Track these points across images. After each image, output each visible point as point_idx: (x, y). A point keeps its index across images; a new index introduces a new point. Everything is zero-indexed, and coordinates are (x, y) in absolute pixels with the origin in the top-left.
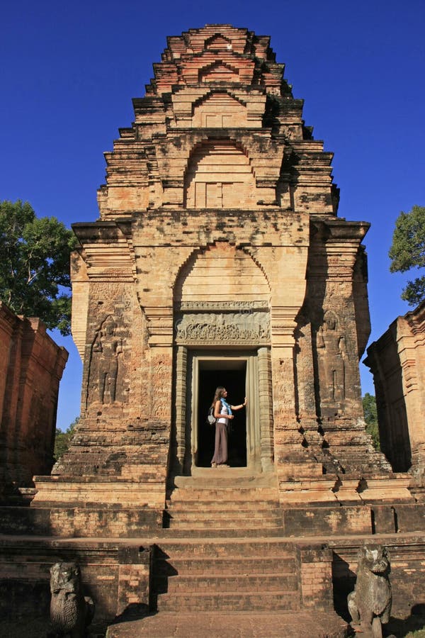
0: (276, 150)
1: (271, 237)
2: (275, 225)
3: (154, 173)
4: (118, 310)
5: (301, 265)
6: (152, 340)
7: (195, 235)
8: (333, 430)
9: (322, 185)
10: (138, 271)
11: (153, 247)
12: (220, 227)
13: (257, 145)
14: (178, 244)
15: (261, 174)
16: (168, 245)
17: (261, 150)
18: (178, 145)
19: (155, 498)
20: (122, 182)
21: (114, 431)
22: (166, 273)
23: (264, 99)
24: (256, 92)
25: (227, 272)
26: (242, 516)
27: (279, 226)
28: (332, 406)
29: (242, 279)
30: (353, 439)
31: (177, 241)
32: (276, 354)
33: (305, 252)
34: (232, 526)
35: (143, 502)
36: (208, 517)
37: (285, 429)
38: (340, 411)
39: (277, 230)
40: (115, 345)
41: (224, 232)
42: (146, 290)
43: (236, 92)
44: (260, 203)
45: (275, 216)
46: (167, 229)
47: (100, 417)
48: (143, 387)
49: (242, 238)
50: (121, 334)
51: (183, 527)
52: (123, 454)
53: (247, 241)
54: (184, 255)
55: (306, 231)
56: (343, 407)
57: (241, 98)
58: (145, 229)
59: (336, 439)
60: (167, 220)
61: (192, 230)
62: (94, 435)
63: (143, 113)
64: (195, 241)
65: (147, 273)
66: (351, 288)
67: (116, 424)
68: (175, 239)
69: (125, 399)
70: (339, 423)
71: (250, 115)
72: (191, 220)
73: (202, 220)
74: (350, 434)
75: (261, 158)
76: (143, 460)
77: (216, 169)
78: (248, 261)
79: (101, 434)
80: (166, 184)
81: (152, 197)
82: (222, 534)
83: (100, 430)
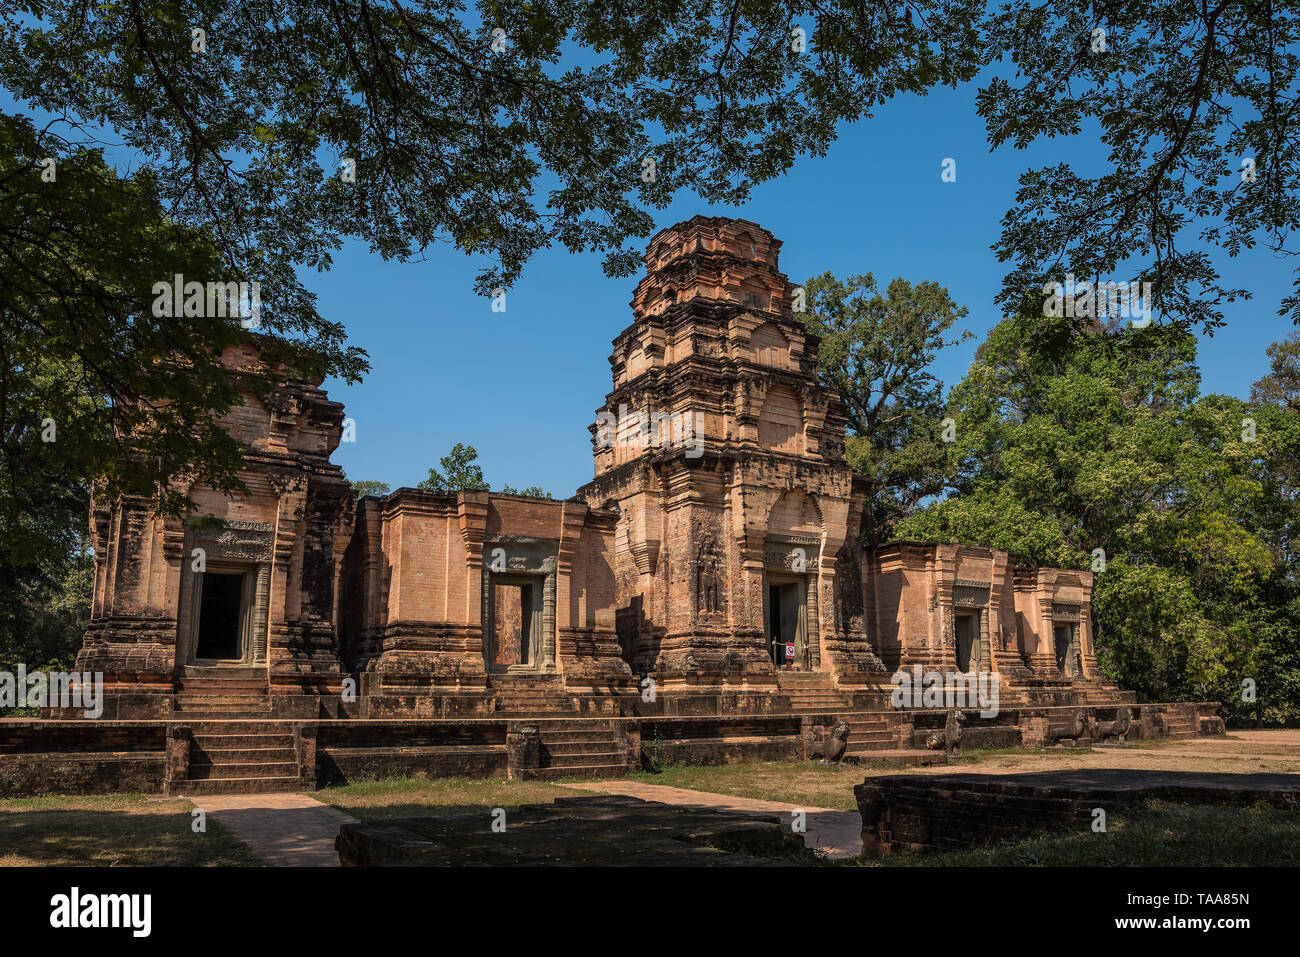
2: (831, 480)
3: (729, 404)
4: (714, 533)
5: (845, 514)
6: (749, 563)
7: (783, 481)
8: (850, 640)
10: (745, 506)
11: (756, 487)
12: (799, 475)
13: (810, 398)
14: (772, 487)
15: (811, 423)
16: (766, 487)
17: (813, 402)
18: (758, 385)
19: (772, 688)
21: (721, 635)
22: (764, 510)
23: (803, 340)
25: (797, 512)
27: (834, 481)
29: (806, 520)
30: (861, 647)
31: (772, 484)
32: (824, 581)
33: (847, 504)
35: (765, 689)
37: (830, 638)
38: (852, 626)
39: (833, 484)
40: (713, 563)
41: (801, 481)
42: (751, 523)
44: (809, 450)
45: (832, 472)
46: (765, 471)
47: (708, 624)
48: (741, 601)
49: (811, 488)
50: (716, 554)
51: (798, 706)
52: (737, 654)
53: (814, 491)
54: (774, 496)
55: (850, 487)
58: (751, 470)
59: (852, 646)
60: (765, 465)
61: (781, 476)
64: (783, 486)
65: (751, 508)
67: (720, 630)
68: (770, 482)
69: (725, 609)
70: (854, 637)
71: (793, 353)
72: (780, 466)
73: (788, 468)
74: (859, 644)
75: (812, 410)
77: (778, 410)
78: (810, 506)
79: (710, 638)
80: (746, 421)
81: (730, 428)
83: (710, 634)
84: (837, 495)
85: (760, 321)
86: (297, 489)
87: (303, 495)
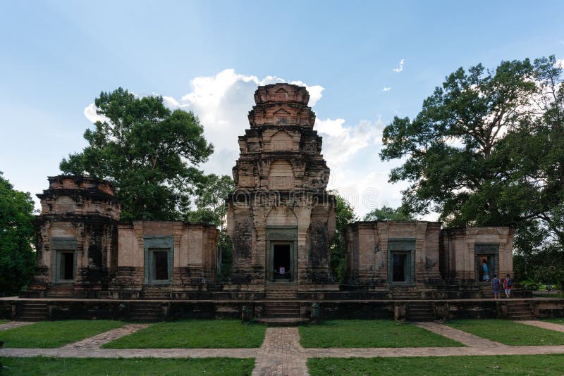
0: (303, 165)
1: (299, 204)
2: (300, 199)
3: (256, 172)
4: (246, 227)
5: (309, 214)
6: (259, 239)
7: (273, 203)
8: (318, 268)
10: (254, 215)
11: (259, 207)
12: (282, 200)
15: (297, 174)
16: (264, 206)
17: (298, 165)
18: (266, 162)
19: (261, 289)
21: (247, 268)
22: (263, 216)
23: (300, 135)
24: (297, 132)
25: (283, 215)
26: (287, 295)
27: (302, 199)
29: (288, 218)
31: (267, 205)
32: (300, 244)
33: (310, 210)
34: (284, 297)
35: (258, 290)
36: (277, 295)
37: (302, 268)
39: (301, 201)
40: (246, 238)
41: (283, 202)
42: (256, 222)
43: (289, 132)
44: (297, 187)
45: (300, 196)
47: (242, 263)
48: (256, 254)
49: (289, 204)
50: (247, 235)
51: (270, 297)
52: (250, 276)
54: (269, 209)
55: (311, 201)
56: (321, 261)
57: (291, 134)
58: (256, 200)
59: (318, 271)
60: (263, 197)
62: (241, 269)
63: (250, 137)
64: (273, 205)
65: (256, 216)
66: (327, 219)
67: (247, 266)
69: (251, 257)
70: (320, 267)
71: (294, 142)
73: (275, 197)
74: (323, 270)
75: (297, 168)
76: (258, 278)
77: (281, 171)
78: (290, 211)
80: (261, 178)
81: (256, 182)
82: (281, 299)
83: (242, 267)
84: (304, 206)
85: (275, 131)
86: (81, 226)
87: (83, 228)
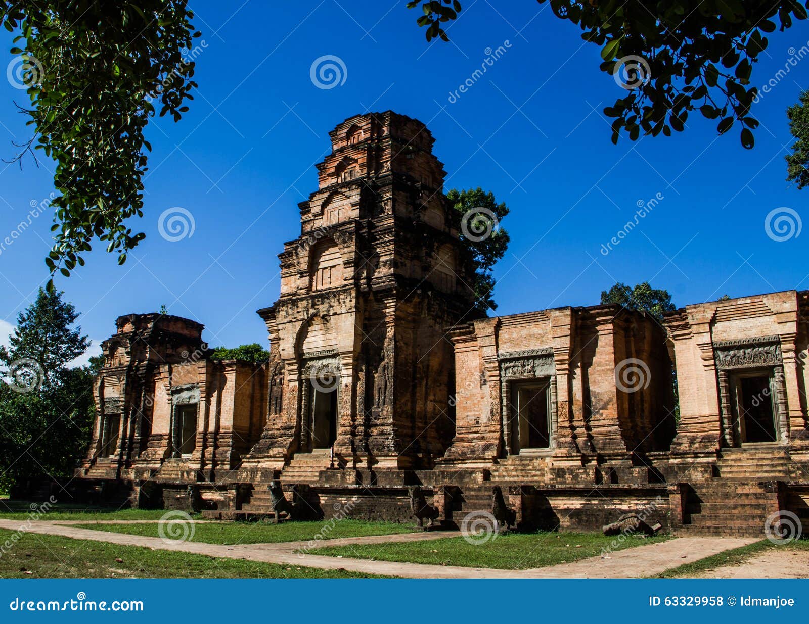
0: (352, 239)
1: (337, 309)
2: (338, 300)
5: (352, 324)
7: (302, 313)
9: (388, 253)
11: (285, 323)
12: (313, 306)
13: (341, 240)
14: (295, 320)
15: (346, 258)
16: (290, 322)
17: (344, 241)
19: (278, 465)
20: (287, 273)
21: (277, 430)
22: (291, 338)
24: (357, 187)
25: (321, 332)
27: (340, 300)
28: (376, 411)
29: (328, 336)
30: (383, 431)
31: (295, 318)
32: (345, 381)
33: (354, 314)
35: (275, 466)
37: (344, 426)
38: (381, 413)
39: (340, 303)
40: (280, 381)
41: (315, 309)
42: (283, 350)
43: (344, 190)
44: (345, 279)
45: (339, 294)
46: (290, 311)
47: (275, 422)
48: (287, 404)
49: (323, 312)
50: (283, 374)
53: (325, 313)
54: (298, 325)
55: (354, 301)
56: (382, 410)
57: (346, 194)
58: (281, 313)
60: (290, 306)
61: (301, 310)
64: (302, 317)
65: (283, 339)
66: (393, 330)
67: (278, 426)
68: (293, 317)
69: (282, 411)
70: (379, 422)
71: (352, 205)
73: (305, 303)
75: (344, 247)
77: (327, 257)
78: (328, 325)
79: (272, 432)
80: (301, 276)
83: (273, 429)
84: (344, 311)
86: (124, 379)
